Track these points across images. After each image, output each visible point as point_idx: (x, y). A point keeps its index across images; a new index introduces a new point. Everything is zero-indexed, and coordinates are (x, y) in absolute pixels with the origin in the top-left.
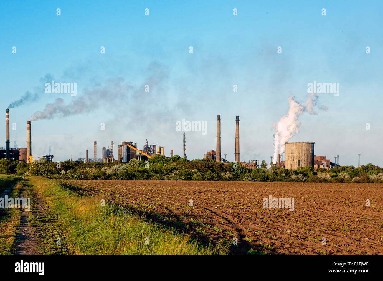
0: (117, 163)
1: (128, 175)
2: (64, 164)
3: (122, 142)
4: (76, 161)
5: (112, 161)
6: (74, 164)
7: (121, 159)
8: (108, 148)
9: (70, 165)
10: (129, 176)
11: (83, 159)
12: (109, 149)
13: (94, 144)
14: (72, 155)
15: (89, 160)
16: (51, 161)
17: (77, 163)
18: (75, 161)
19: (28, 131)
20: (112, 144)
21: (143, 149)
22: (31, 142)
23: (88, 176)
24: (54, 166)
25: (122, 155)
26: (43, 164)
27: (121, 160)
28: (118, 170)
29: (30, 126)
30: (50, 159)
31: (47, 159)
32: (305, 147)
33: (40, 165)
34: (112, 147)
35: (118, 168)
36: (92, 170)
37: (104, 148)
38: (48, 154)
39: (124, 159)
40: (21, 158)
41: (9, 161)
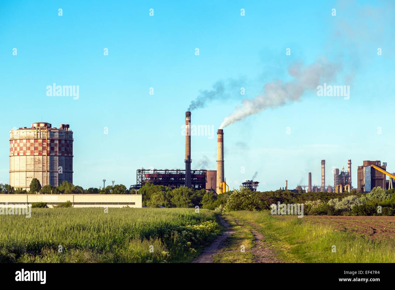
0: (354, 192)
1: (365, 210)
2: (274, 195)
3: (364, 162)
4: (293, 189)
5: (349, 191)
6: (290, 195)
7: (362, 187)
8: (342, 170)
9: (283, 196)
10: (368, 212)
11: (305, 187)
12: (344, 172)
13: (321, 165)
14: (287, 181)
15: (313, 188)
16: (254, 190)
17: (295, 194)
18: (292, 191)
19: (219, 144)
20: (349, 164)
22: (223, 161)
23: (308, 212)
24: (259, 198)
25: (364, 180)
26: (246, 196)
27: (362, 189)
28: (351, 203)
29: (222, 136)
30: (254, 187)
31: (248, 186)
33: (242, 196)
34: (349, 169)
35: (352, 200)
36: (315, 204)
37: (337, 170)
38: (250, 180)
39: (367, 187)
40: (208, 186)
41: (190, 190)
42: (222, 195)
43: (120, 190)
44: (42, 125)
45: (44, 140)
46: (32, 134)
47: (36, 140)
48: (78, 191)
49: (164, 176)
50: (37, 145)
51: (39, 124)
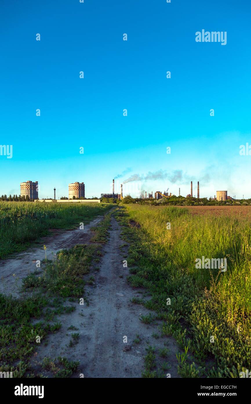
3: (156, 192)
13: (145, 193)
19: (121, 188)
20: (152, 192)
21: (163, 194)
22: (122, 192)
25: (156, 196)
29: (122, 186)
32: (224, 193)
34: (152, 194)
37: (149, 194)
39: (157, 198)
40: (118, 198)
41: (114, 199)
42: (122, 200)
43: (96, 199)
44: (77, 183)
45: (77, 186)
46: (74, 185)
47: (75, 186)
48: (86, 199)
49: (108, 195)
50: (75, 188)
51: (76, 183)
